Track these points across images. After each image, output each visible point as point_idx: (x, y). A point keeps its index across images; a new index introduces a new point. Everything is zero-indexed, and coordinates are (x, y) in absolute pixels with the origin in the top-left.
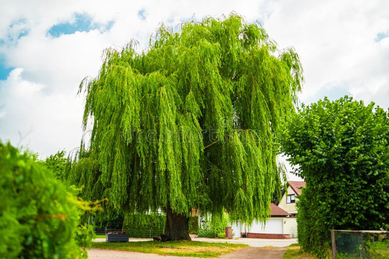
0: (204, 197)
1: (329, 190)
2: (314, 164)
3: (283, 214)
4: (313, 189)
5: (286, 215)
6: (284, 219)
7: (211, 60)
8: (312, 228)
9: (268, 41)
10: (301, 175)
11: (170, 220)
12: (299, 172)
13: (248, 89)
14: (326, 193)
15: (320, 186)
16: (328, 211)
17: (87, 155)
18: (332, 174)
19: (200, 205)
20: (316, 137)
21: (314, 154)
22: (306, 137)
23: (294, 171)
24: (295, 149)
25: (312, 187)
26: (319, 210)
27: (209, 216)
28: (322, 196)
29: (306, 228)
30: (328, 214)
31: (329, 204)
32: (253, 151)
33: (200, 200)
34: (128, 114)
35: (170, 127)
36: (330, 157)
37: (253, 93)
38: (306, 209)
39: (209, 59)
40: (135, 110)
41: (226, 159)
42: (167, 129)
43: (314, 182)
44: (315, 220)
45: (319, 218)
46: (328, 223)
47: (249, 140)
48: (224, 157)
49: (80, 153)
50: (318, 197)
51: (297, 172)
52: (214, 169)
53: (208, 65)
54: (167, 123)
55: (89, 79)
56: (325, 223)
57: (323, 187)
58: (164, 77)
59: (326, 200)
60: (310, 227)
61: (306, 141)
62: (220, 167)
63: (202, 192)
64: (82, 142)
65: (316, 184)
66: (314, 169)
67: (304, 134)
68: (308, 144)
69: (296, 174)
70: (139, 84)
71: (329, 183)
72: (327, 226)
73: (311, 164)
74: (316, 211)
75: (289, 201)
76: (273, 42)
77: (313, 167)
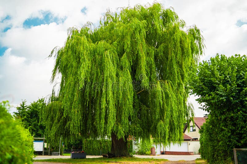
0: (137, 127)
1: (230, 119)
2: (218, 101)
3: (188, 139)
4: (218, 119)
5: (189, 139)
6: (189, 142)
7: (139, 32)
8: (215, 148)
9: (179, 21)
10: (207, 110)
11: (114, 143)
12: (206, 107)
13: (166, 53)
14: (228, 122)
15: (223, 117)
16: (229, 134)
17: (57, 99)
18: (231, 108)
19: (135, 132)
20: (217, 82)
21: (217, 94)
22: (211, 82)
23: (202, 107)
24: (204, 91)
25: (216, 118)
26: (222, 134)
27: (140, 141)
28: (224, 124)
29: (211, 148)
30: (229, 137)
31: (230, 129)
32: (170, 95)
33: (134, 129)
34: (84, 68)
35: (112, 79)
36: (228, 95)
37: (169, 56)
38: (210, 134)
39: (138, 32)
40: (88, 66)
41: (152, 100)
42: (109, 80)
43: (218, 114)
44: (219, 141)
45: (222, 140)
46: (230, 144)
47: (167, 87)
48: (150, 99)
49: (52, 98)
50: (222, 124)
51: (204, 108)
52: (144, 107)
53: (138, 36)
54: (110, 75)
55: (58, 48)
56: (228, 143)
57: (225, 118)
58: (108, 44)
59: (228, 127)
60: (214, 147)
61: (211, 85)
62: (148, 106)
63: (136, 124)
64: (53, 91)
65: (220, 115)
66: (218, 105)
67: (209, 80)
68: (212, 87)
69: (204, 109)
70: (91, 49)
71: (229, 114)
72: (229, 146)
73: (216, 102)
74: (220, 135)
75: (191, 130)
76: (182, 21)
77: (217, 104)
